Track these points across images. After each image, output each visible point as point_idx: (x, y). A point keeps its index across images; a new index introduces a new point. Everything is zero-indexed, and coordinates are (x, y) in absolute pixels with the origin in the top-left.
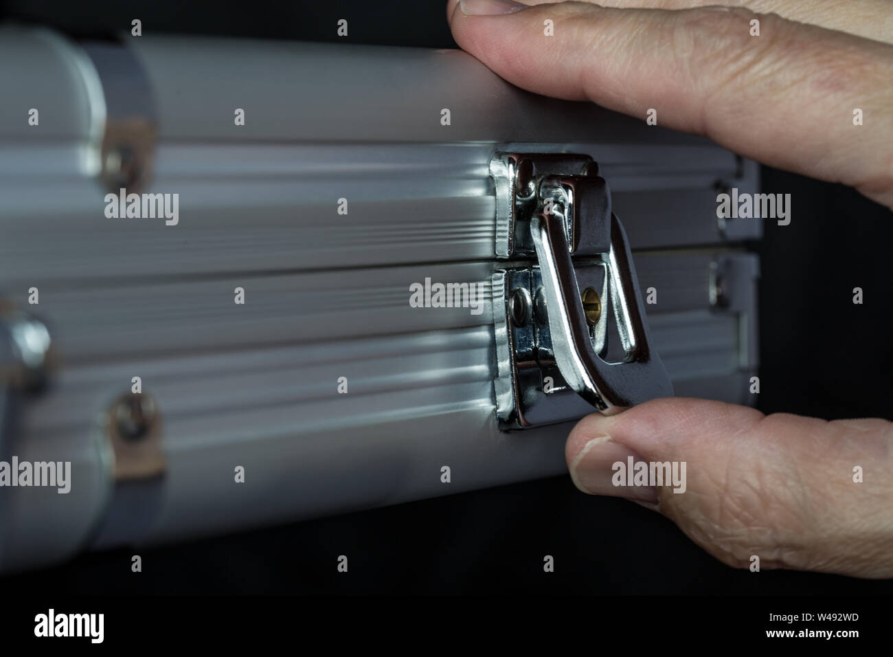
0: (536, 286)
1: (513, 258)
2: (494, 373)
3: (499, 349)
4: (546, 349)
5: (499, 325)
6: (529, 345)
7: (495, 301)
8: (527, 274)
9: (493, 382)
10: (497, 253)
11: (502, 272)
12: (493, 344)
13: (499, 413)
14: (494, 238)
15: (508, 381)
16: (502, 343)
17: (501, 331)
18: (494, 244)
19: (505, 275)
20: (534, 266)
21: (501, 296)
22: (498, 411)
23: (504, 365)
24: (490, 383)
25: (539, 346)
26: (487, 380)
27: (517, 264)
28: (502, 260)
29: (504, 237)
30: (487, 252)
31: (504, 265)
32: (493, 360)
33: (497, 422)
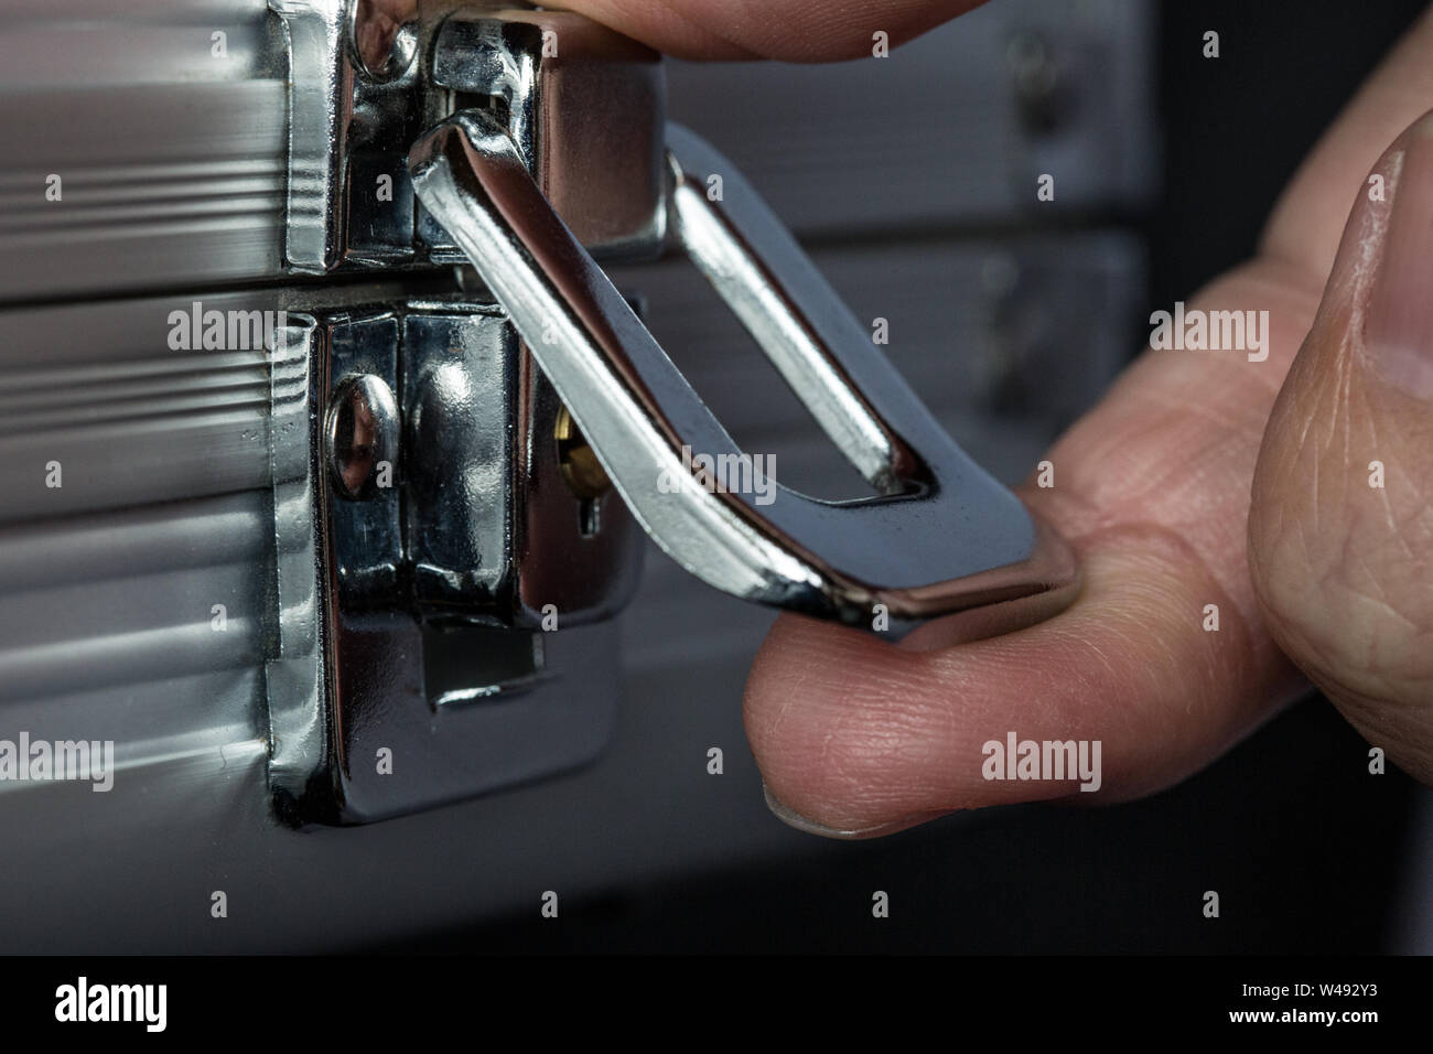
0: (416, 367)
1: (341, 276)
2: (264, 647)
3: (284, 565)
4: (441, 571)
5: (288, 489)
6: (388, 554)
7: (279, 412)
8: (389, 326)
9: (262, 671)
10: (290, 258)
11: (305, 324)
12: (263, 552)
13: (276, 770)
14: (280, 213)
15: (314, 667)
16: (296, 546)
17: (294, 509)
18: (279, 236)
19: (315, 333)
20: (411, 305)
21: (298, 398)
22: (275, 763)
23: (298, 614)
24: (250, 674)
25: (418, 558)
26: (241, 664)
27: (359, 295)
28: (304, 283)
29: (314, 213)
30: (251, 259)
31: (312, 299)
32: (260, 599)
33: (268, 798)
